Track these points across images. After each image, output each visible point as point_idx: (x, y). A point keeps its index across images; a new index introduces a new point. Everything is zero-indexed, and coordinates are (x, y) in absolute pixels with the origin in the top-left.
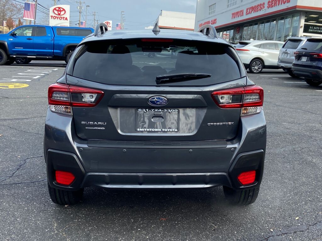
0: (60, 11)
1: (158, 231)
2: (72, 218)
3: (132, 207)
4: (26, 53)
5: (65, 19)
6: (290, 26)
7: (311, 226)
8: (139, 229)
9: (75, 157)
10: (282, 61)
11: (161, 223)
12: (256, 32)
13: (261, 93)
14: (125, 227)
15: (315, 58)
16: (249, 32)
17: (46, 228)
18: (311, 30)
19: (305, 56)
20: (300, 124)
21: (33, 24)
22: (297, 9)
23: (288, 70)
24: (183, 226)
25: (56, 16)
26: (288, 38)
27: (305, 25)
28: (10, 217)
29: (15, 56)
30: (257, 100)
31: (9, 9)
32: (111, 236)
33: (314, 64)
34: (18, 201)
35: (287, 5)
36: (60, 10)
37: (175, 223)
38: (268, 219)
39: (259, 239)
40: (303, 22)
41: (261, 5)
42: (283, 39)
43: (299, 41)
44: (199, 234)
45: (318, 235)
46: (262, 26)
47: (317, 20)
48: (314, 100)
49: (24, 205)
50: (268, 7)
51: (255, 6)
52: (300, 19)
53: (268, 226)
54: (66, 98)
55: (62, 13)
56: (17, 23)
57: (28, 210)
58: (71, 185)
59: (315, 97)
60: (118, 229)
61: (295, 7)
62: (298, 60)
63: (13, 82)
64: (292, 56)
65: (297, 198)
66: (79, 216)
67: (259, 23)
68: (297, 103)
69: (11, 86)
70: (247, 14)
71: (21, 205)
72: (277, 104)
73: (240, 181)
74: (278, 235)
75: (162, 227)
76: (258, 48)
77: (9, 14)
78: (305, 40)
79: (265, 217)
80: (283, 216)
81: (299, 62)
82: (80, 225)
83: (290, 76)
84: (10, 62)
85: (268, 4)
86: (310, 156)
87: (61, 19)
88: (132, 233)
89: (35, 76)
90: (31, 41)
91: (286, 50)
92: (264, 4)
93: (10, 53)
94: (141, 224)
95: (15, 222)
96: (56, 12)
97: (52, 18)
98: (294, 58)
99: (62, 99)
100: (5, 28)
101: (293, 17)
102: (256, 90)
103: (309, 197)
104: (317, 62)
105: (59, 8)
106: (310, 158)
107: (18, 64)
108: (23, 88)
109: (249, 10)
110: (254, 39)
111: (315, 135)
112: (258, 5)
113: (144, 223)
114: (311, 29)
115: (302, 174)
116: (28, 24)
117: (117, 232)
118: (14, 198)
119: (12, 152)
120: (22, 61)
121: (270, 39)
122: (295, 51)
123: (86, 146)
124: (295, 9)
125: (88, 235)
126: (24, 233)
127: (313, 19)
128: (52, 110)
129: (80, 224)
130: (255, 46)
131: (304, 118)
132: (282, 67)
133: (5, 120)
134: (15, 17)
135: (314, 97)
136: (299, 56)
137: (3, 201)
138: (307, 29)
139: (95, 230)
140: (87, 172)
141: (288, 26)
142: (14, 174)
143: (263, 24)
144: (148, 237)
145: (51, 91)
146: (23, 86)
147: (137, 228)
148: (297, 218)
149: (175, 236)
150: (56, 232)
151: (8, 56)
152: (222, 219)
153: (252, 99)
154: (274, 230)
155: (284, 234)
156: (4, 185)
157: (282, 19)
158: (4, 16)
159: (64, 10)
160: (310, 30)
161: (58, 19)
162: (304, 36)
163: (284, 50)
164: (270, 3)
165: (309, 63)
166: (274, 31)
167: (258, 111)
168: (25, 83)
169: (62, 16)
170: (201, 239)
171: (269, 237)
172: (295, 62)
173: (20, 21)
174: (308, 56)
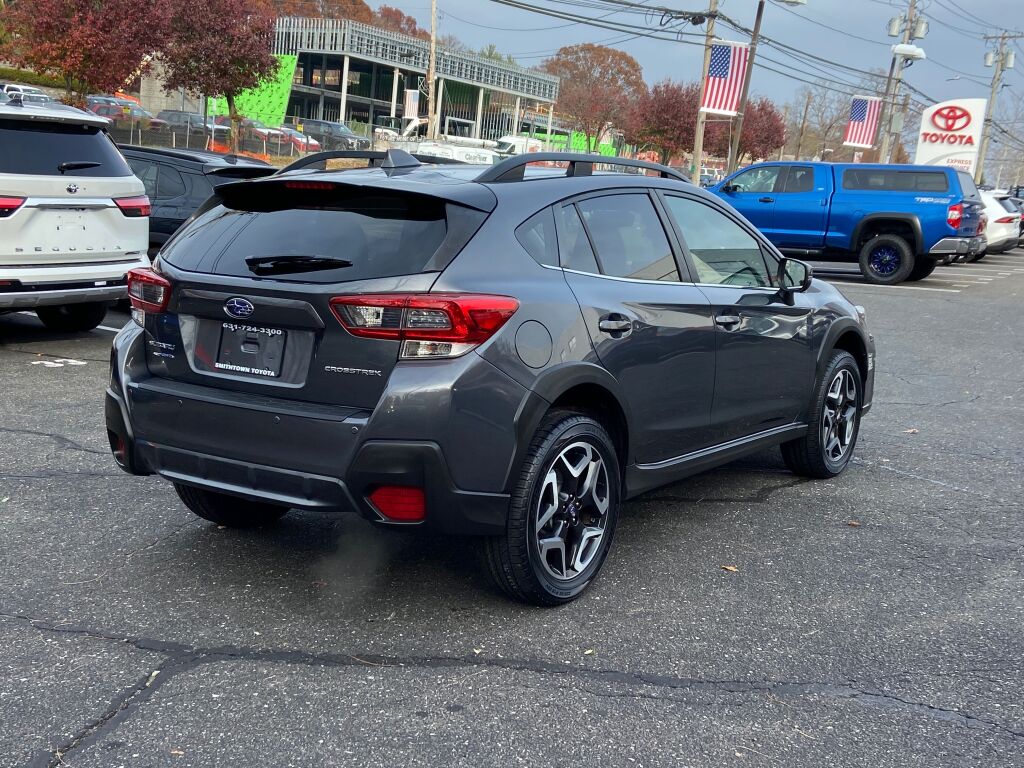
0: (955, 118)
5: (964, 140)
9: (122, 404)
25: (938, 132)
36: (953, 115)
55: (960, 123)
87: (954, 142)
90: (769, 207)
96: (941, 122)
97: (925, 140)
105: (953, 109)
123: (136, 386)
140: (135, 438)
150: (129, 555)
159: (965, 114)
161: (943, 142)
169: (957, 134)
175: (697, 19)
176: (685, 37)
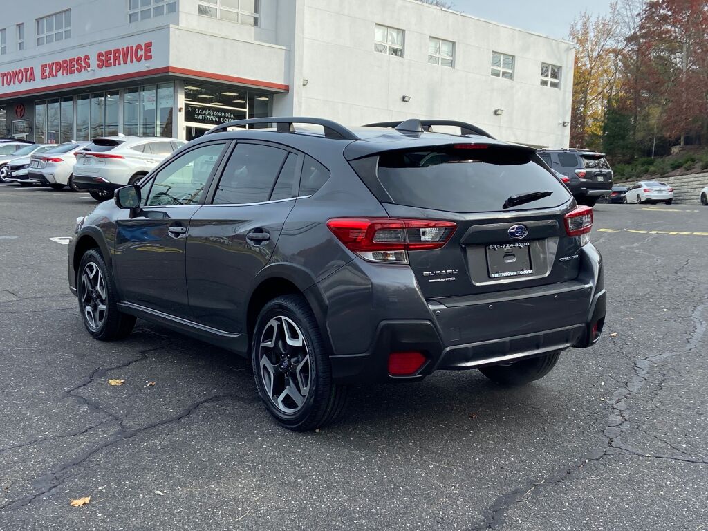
6: (154, 107)
18: (199, 117)
22: (171, 74)
27: (186, 105)
35: (147, 65)
40: (182, 101)
41: (79, 59)
50: (100, 67)
51: (65, 62)
52: (175, 92)
61: (167, 69)
67: (74, 99)
70: (44, 77)
76: (141, 153)
85: (99, 59)
92: (87, 57)
101: (160, 87)
109: (48, 69)
112: (72, 60)
114: (199, 114)
124: (167, 74)
138: (190, 114)
141: (148, 106)
157: (134, 90)
160: (196, 117)
164: (104, 58)
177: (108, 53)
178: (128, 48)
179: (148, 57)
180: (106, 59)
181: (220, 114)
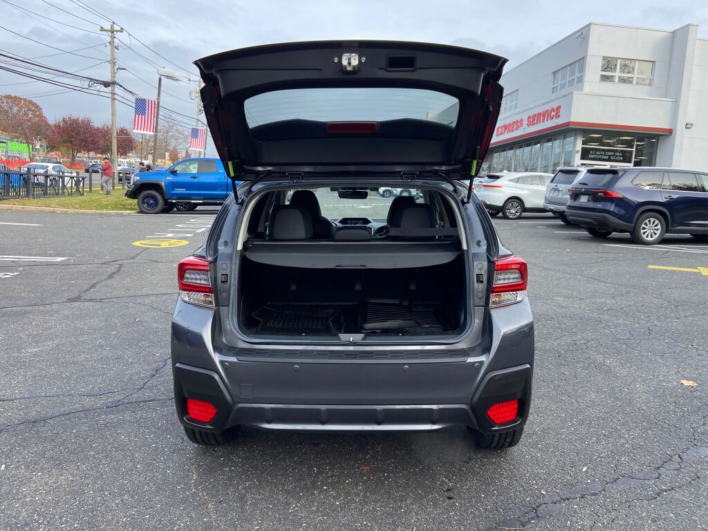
1: (356, 491)
2: (221, 465)
3: (317, 445)
4: (189, 197)
6: (561, 151)
7: (609, 485)
8: (325, 488)
9: (217, 377)
10: (550, 202)
11: (362, 475)
12: (511, 159)
13: (522, 269)
14: (303, 483)
15: (600, 197)
16: (502, 160)
17: (179, 484)
18: (592, 156)
19: (585, 194)
20: (581, 299)
21: (202, 157)
22: (571, 126)
23: (560, 215)
24: (396, 482)
26: (558, 168)
27: (583, 148)
28: (126, 462)
29: (174, 201)
30: (516, 280)
31: (173, 136)
32: (279, 500)
33: (599, 206)
34: (144, 433)
35: (556, 122)
37: (384, 476)
38: (537, 469)
39: (522, 508)
40: (579, 146)
41: (517, 121)
42: (552, 168)
43: (576, 172)
44: (422, 497)
45: (622, 503)
46: (519, 152)
47: (599, 141)
48: (601, 260)
49: (152, 439)
50: (528, 125)
51: (510, 124)
52: (575, 139)
53: (537, 484)
54: (205, 280)
56: (184, 155)
57: (157, 448)
58: (211, 423)
59: (603, 255)
60: (291, 486)
61: (568, 124)
62: (575, 200)
63: (169, 238)
64: (566, 194)
65: (583, 429)
66: (233, 461)
67: (515, 148)
68: (576, 265)
69: (164, 245)
70: (498, 135)
71: (146, 438)
72: (545, 266)
73: (491, 419)
74: (555, 501)
75: (363, 483)
76: (515, 184)
77: (173, 144)
78: (584, 170)
79: (531, 466)
80: (561, 463)
81: (576, 203)
82: (232, 479)
83: (563, 223)
84: (168, 209)
85: (529, 121)
86: (601, 354)
88: (313, 494)
89: (200, 229)
90: (196, 180)
91: (556, 186)
92: (522, 120)
93: (167, 197)
94: (328, 477)
95: (133, 471)
98: (568, 197)
99: (198, 282)
100: (167, 162)
101: (565, 137)
102: (516, 264)
103: (603, 428)
104: (603, 203)
106: (600, 358)
107: (179, 212)
108: (180, 247)
109: (500, 130)
110: (510, 171)
111: (606, 317)
112: (514, 123)
113: (335, 476)
114: (592, 154)
115: (589, 385)
116: (197, 157)
117: (289, 492)
118: (139, 427)
119: (149, 347)
120: (185, 207)
121: (532, 170)
122: (570, 187)
123: (234, 359)
124: (568, 127)
125: (243, 498)
126: (144, 493)
127: (594, 140)
128: (185, 299)
129: (233, 476)
130: (511, 180)
131: (588, 288)
132: (551, 211)
133: (148, 295)
134: (181, 146)
135: (600, 255)
136: (576, 195)
137: (121, 433)
138: (585, 154)
139: (254, 488)
140: (235, 403)
141: (557, 151)
142: (145, 384)
143: (522, 149)
144: (338, 503)
145: (183, 268)
146: (181, 244)
147: (323, 484)
148: (585, 469)
149: (382, 502)
150: (193, 490)
151: (165, 201)
152: (460, 470)
153: (509, 279)
154: (547, 491)
155: (564, 500)
156: (127, 403)
157: (549, 141)
158: (166, 146)
160: (590, 156)
162: (582, 164)
163: (553, 185)
164: (531, 120)
165: (592, 205)
166: (537, 158)
167: (519, 299)
168: (185, 238)
170: (426, 507)
171: (538, 507)
172: (569, 203)
173: (187, 152)
174: (589, 195)
175: (106, 84)
176: (101, 94)
177: (534, 116)
178: (546, 111)
179: (558, 116)
180: (533, 120)
181: (610, 154)
